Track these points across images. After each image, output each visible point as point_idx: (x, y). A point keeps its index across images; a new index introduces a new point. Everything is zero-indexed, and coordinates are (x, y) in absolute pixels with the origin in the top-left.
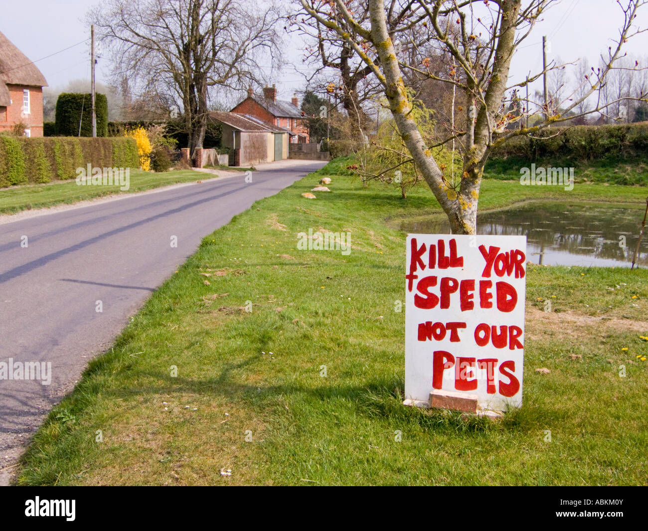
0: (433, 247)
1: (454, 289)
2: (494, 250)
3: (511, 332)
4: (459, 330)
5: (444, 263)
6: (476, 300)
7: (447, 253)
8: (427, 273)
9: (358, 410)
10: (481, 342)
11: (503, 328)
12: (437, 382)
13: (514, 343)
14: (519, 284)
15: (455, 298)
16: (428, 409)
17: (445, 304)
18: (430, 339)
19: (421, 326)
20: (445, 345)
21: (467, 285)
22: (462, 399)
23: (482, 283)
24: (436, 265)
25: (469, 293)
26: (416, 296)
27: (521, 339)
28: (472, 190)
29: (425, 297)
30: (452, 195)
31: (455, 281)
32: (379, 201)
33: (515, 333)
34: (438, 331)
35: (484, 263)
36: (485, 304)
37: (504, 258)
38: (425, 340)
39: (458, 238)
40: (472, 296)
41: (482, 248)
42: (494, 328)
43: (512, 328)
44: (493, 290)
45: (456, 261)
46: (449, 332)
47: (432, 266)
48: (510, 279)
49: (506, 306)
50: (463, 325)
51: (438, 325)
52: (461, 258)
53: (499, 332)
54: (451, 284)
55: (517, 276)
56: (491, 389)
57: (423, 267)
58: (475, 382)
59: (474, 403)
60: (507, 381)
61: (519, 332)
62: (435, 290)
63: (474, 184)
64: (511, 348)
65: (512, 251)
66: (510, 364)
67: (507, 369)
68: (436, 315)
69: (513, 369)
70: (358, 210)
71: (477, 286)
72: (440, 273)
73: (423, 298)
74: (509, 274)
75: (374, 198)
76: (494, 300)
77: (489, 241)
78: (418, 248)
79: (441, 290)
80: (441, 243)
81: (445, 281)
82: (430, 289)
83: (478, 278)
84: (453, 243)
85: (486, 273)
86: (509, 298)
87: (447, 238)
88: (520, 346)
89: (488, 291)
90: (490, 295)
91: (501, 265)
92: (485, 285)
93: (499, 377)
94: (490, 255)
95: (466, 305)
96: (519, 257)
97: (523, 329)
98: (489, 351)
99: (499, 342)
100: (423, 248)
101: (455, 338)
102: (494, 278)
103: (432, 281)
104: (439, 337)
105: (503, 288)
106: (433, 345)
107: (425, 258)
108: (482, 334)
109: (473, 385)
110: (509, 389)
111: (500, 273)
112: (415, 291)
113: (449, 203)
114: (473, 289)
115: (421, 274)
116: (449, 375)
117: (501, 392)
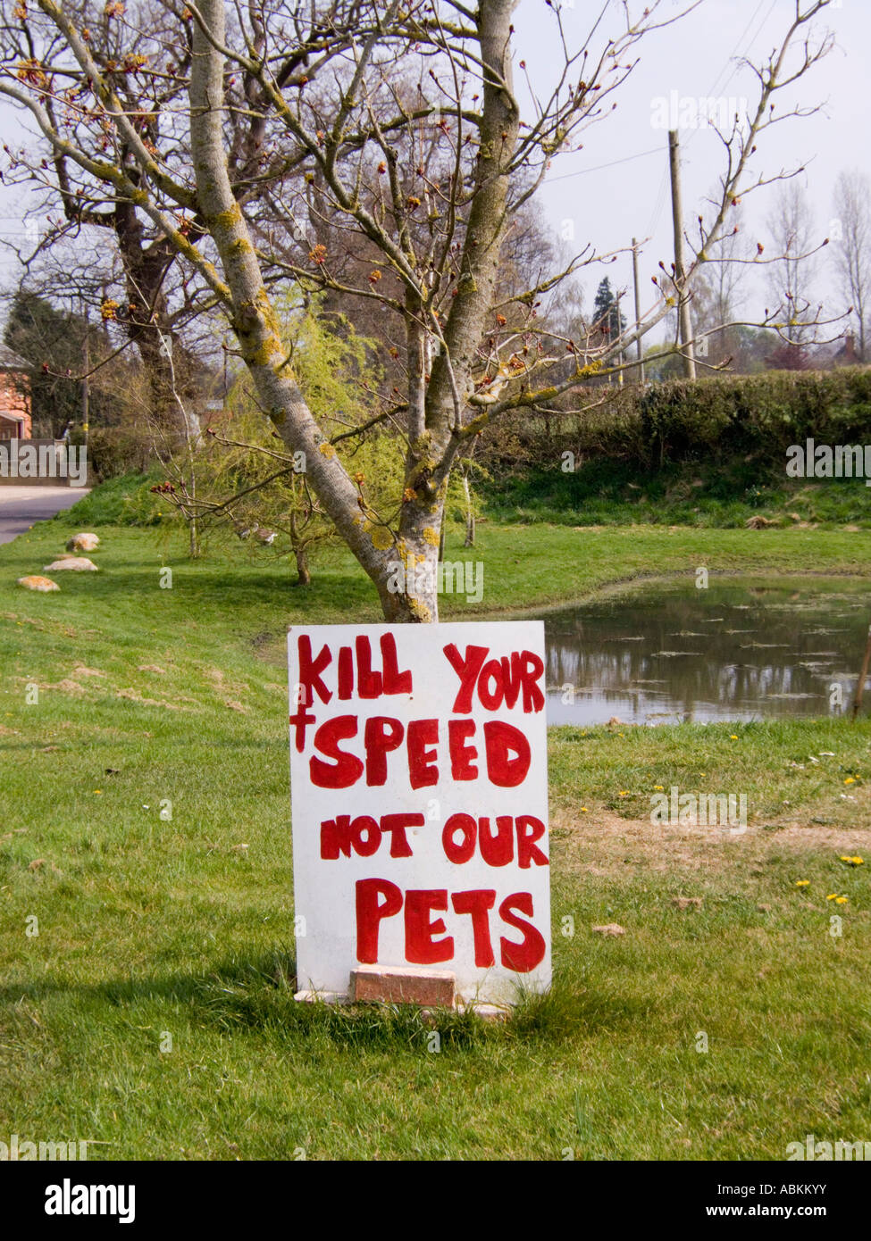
0: (345, 653)
1: (395, 741)
2: (476, 653)
3: (521, 830)
4: (409, 831)
5: (372, 687)
6: (444, 763)
7: (377, 664)
8: (336, 708)
9: (194, 1019)
10: (457, 855)
11: (504, 822)
12: (367, 947)
13: (530, 854)
14: (532, 726)
15: (398, 759)
16: (348, 1007)
17: (377, 775)
18: (348, 853)
19: (327, 827)
20: (381, 864)
21: (423, 731)
22: (420, 980)
23: (453, 725)
24: (355, 692)
25: (428, 748)
26: (314, 762)
27: (543, 844)
28: (426, 526)
29: (333, 762)
30: (383, 538)
31: (396, 724)
32: (235, 593)
33: (529, 830)
34: (364, 836)
35: (455, 683)
36: (463, 770)
37: (498, 669)
38: (336, 856)
39: (399, 631)
40: (433, 756)
41: (450, 651)
42: (484, 822)
43: (523, 821)
44: (477, 741)
45: (397, 682)
46: (387, 837)
47: (345, 693)
48: (513, 715)
49: (508, 774)
50: (417, 820)
51: (365, 822)
52: (408, 675)
53: (494, 831)
54: (388, 730)
55: (527, 708)
56: (484, 957)
57: (326, 696)
58: (449, 942)
59: (447, 985)
60: (518, 937)
61: (539, 828)
62: (355, 746)
63: (428, 513)
64: (524, 864)
65: (515, 655)
66: (523, 901)
67: (516, 912)
68: (358, 800)
69: (529, 911)
70: (178, 618)
71: (444, 733)
72: (362, 708)
73: (328, 766)
74: (511, 705)
75: (222, 584)
76: (480, 762)
77: (466, 634)
78: (315, 655)
79: (367, 745)
80: (363, 643)
81: (375, 724)
82: (344, 745)
83: (444, 715)
84: (388, 643)
85: (463, 704)
86: (513, 755)
87: (375, 632)
88: (541, 860)
89: (468, 742)
90: (472, 752)
91: (492, 685)
92: (460, 730)
93: (499, 929)
94: (469, 665)
95: (423, 775)
96: (531, 668)
97: (545, 820)
98: (475, 874)
99: (497, 853)
100: (325, 656)
101: (401, 849)
102: (480, 715)
103: (345, 725)
104: (368, 849)
105: (501, 736)
106: (354, 867)
107: (330, 677)
108: (459, 837)
109: (445, 951)
110: (524, 956)
111: (491, 703)
112: (311, 750)
113: (376, 557)
114: (435, 740)
115: (324, 712)
116: (392, 930)
117: (506, 963)
